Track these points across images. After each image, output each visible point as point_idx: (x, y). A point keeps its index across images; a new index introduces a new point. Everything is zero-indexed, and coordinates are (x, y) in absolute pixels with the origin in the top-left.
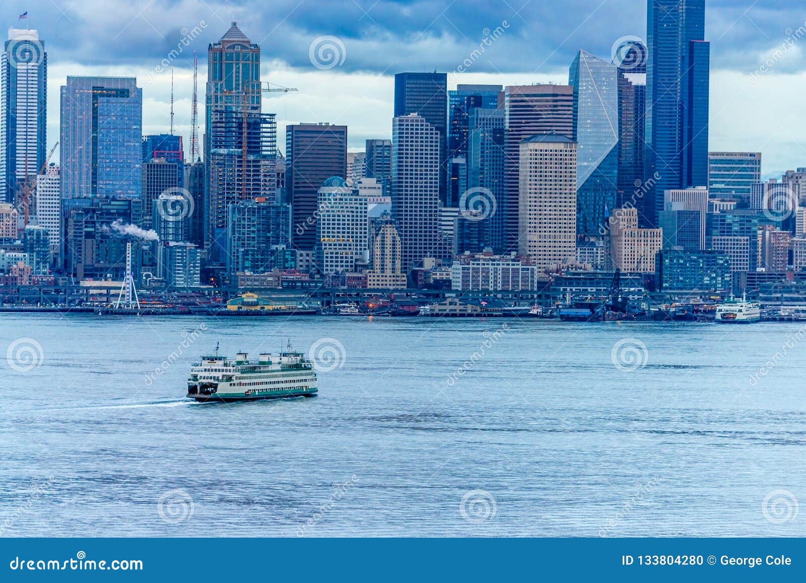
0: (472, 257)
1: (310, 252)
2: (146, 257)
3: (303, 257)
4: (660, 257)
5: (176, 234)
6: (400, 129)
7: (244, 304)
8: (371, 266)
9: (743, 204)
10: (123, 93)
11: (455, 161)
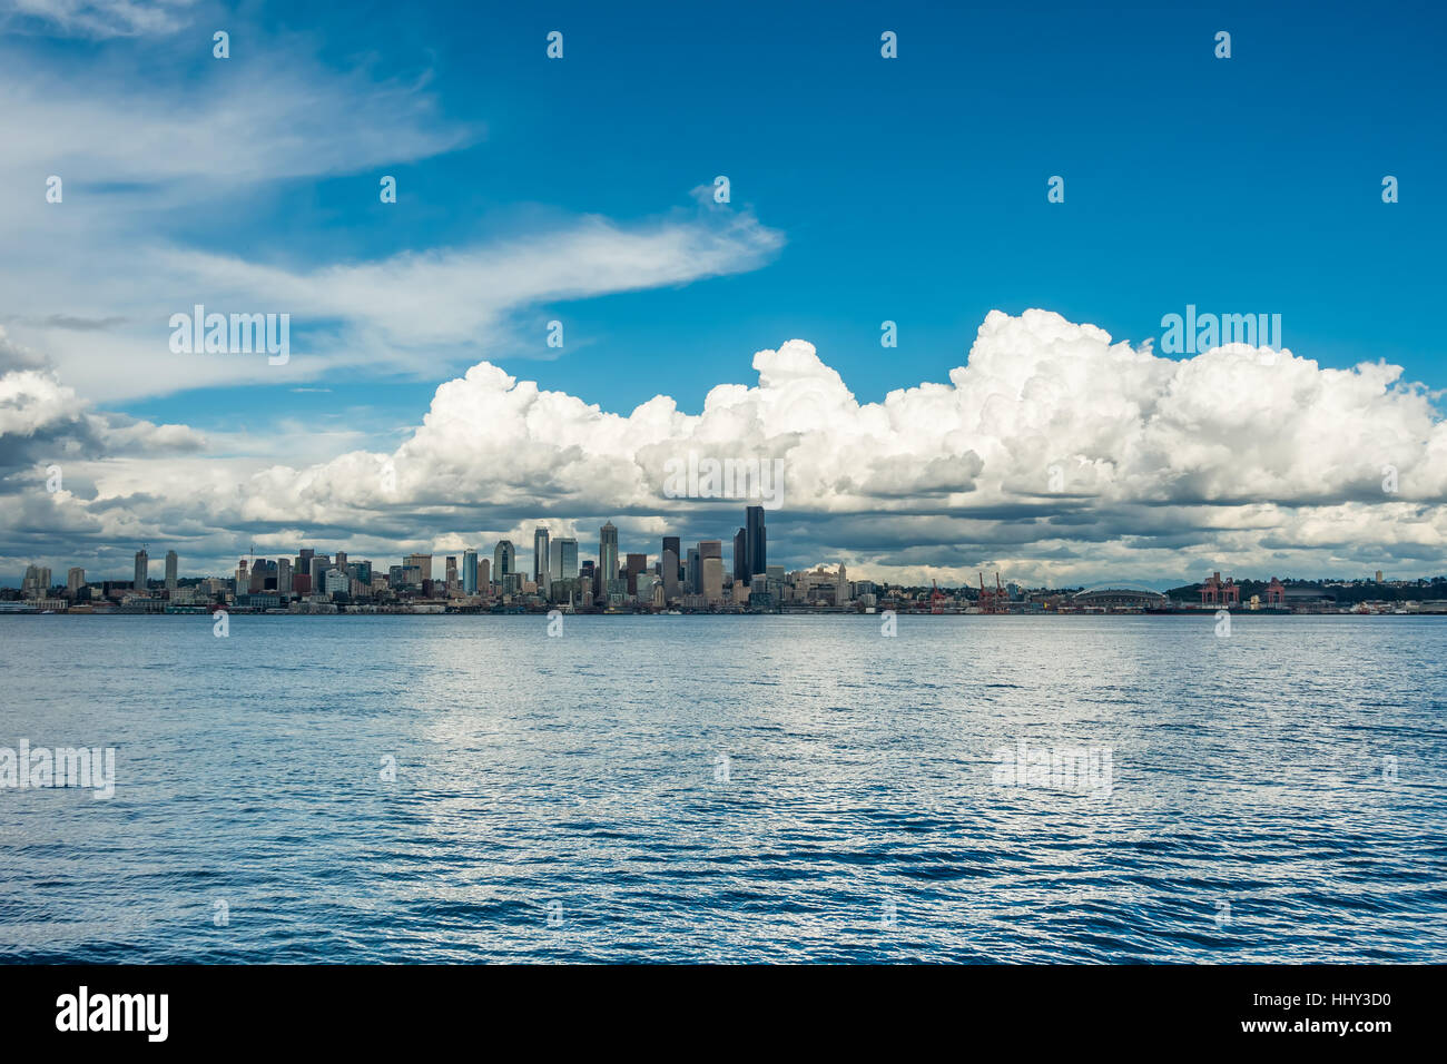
0: (688, 597)
1: (634, 595)
4: (750, 596)
6: (664, 555)
8: (654, 598)
9: (778, 580)
10: (571, 543)
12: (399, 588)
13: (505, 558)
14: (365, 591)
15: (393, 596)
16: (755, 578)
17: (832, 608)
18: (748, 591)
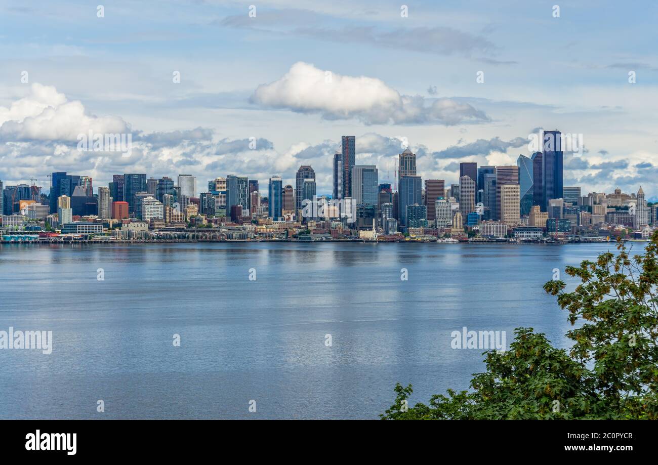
0: (486, 222)
1: (433, 221)
2: (380, 223)
3: (431, 222)
4: (547, 221)
5: (389, 216)
6: (461, 180)
7: (411, 238)
8: (453, 225)
9: (575, 204)
10: (372, 170)
11: (480, 191)
16: (553, 203)
18: (546, 216)
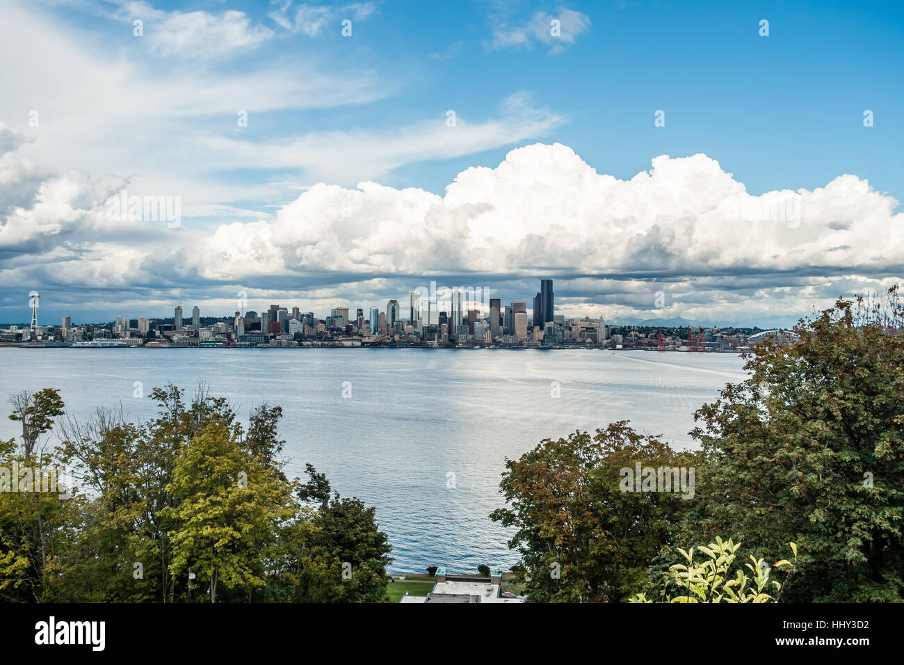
0: (506, 336)
1: (473, 335)
4: (544, 336)
6: (491, 310)
7: (458, 346)
8: (485, 338)
9: (561, 325)
11: (502, 317)
12: (332, 330)
13: (393, 311)
14: (312, 332)
15: (329, 336)
16: (547, 325)
17: (595, 344)
18: (543, 333)
